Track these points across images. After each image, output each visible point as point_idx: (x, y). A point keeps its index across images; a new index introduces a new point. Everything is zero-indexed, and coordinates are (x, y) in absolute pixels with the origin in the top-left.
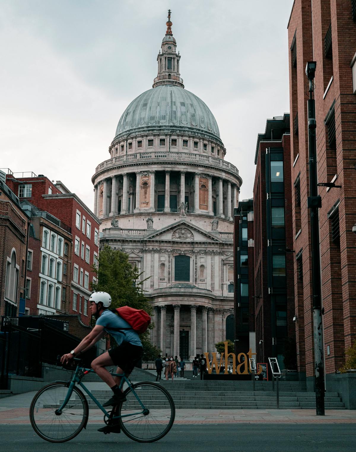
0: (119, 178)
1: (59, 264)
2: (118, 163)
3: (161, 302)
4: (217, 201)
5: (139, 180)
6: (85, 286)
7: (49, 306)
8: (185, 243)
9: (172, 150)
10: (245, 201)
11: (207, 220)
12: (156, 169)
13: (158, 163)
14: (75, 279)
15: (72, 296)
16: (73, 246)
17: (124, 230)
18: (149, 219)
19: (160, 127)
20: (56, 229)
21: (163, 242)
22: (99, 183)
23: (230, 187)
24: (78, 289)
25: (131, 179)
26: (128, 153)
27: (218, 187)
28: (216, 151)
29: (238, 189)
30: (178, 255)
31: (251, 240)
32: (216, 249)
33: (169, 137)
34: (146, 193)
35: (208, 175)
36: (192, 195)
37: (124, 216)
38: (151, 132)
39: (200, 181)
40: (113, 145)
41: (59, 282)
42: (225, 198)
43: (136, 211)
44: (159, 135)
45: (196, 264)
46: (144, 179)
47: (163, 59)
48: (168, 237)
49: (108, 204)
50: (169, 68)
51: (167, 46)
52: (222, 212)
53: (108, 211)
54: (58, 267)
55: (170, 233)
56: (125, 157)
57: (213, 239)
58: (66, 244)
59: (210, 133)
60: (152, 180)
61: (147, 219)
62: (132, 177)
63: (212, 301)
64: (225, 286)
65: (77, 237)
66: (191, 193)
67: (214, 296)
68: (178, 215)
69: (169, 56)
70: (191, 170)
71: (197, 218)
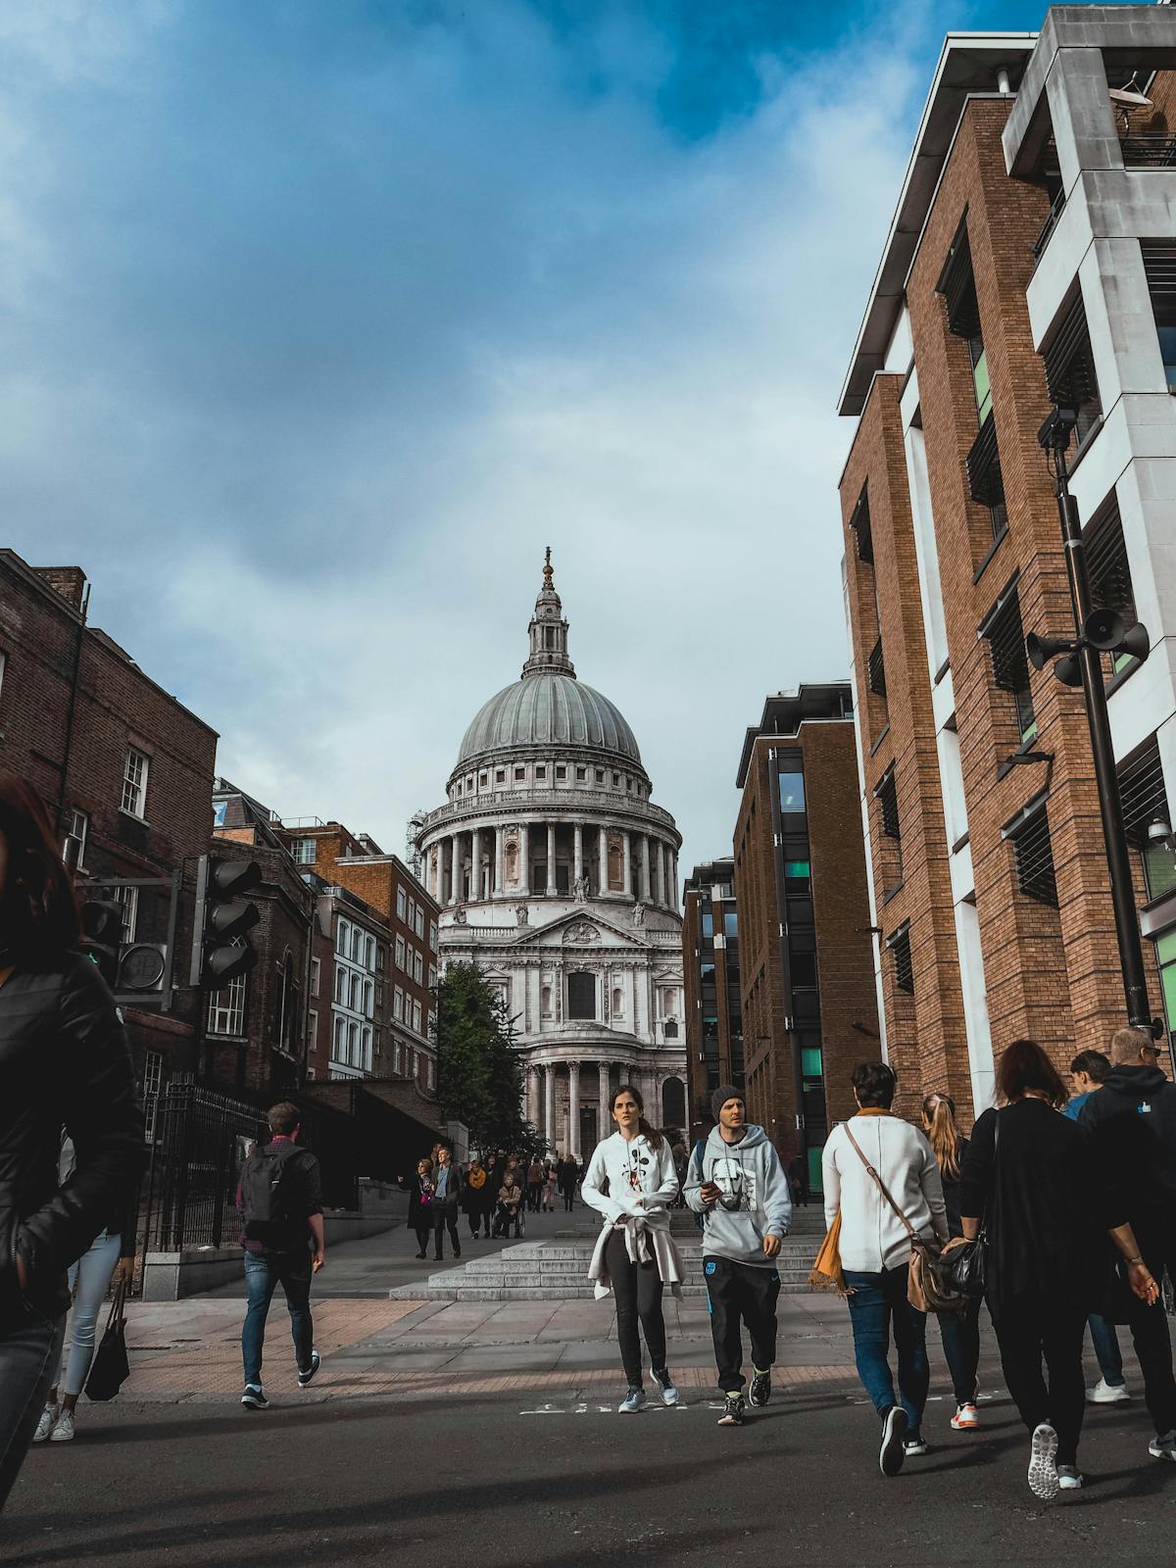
0: (465, 837)
1: (367, 985)
2: (463, 812)
3: (545, 1058)
4: (640, 874)
5: (501, 841)
6: (415, 1027)
7: (350, 1065)
8: (586, 950)
9: (560, 786)
10: (706, 865)
11: (623, 909)
12: (531, 820)
13: (534, 809)
14: (397, 1014)
15: (393, 1047)
16: (392, 951)
17: (477, 928)
18: (520, 909)
19: (536, 746)
20: (362, 919)
21: (546, 948)
22: (430, 846)
23: (661, 849)
24: (402, 1032)
25: (486, 839)
26: (480, 793)
27: (641, 851)
28: (634, 786)
29: (676, 854)
30: (574, 971)
31: (720, 935)
32: (642, 959)
33: (552, 763)
34: (513, 863)
35: (621, 829)
36: (595, 865)
37: (475, 904)
38: (519, 755)
39: (608, 840)
40: (453, 781)
41: (368, 1019)
42: (653, 870)
43: (496, 895)
44: (534, 761)
45: (606, 987)
46: (510, 837)
47: (538, 628)
48: (555, 941)
49: (447, 883)
50: (549, 644)
51: (543, 608)
52: (649, 894)
53: (446, 897)
54: (366, 992)
55: (559, 931)
56: (475, 800)
57: (636, 941)
58: (380, 948)
59: (623, 756)
60: (522, 839)
61: (517, 908)
62: (488, 834)
63: (637, 1053)
64: (659, 1027)
65: (398, 936)
66: (593, 861)
67: (640, 1044)
68: (572, 900)
69: (549, 625)
70: (591, 820)
71: (604, 906)
